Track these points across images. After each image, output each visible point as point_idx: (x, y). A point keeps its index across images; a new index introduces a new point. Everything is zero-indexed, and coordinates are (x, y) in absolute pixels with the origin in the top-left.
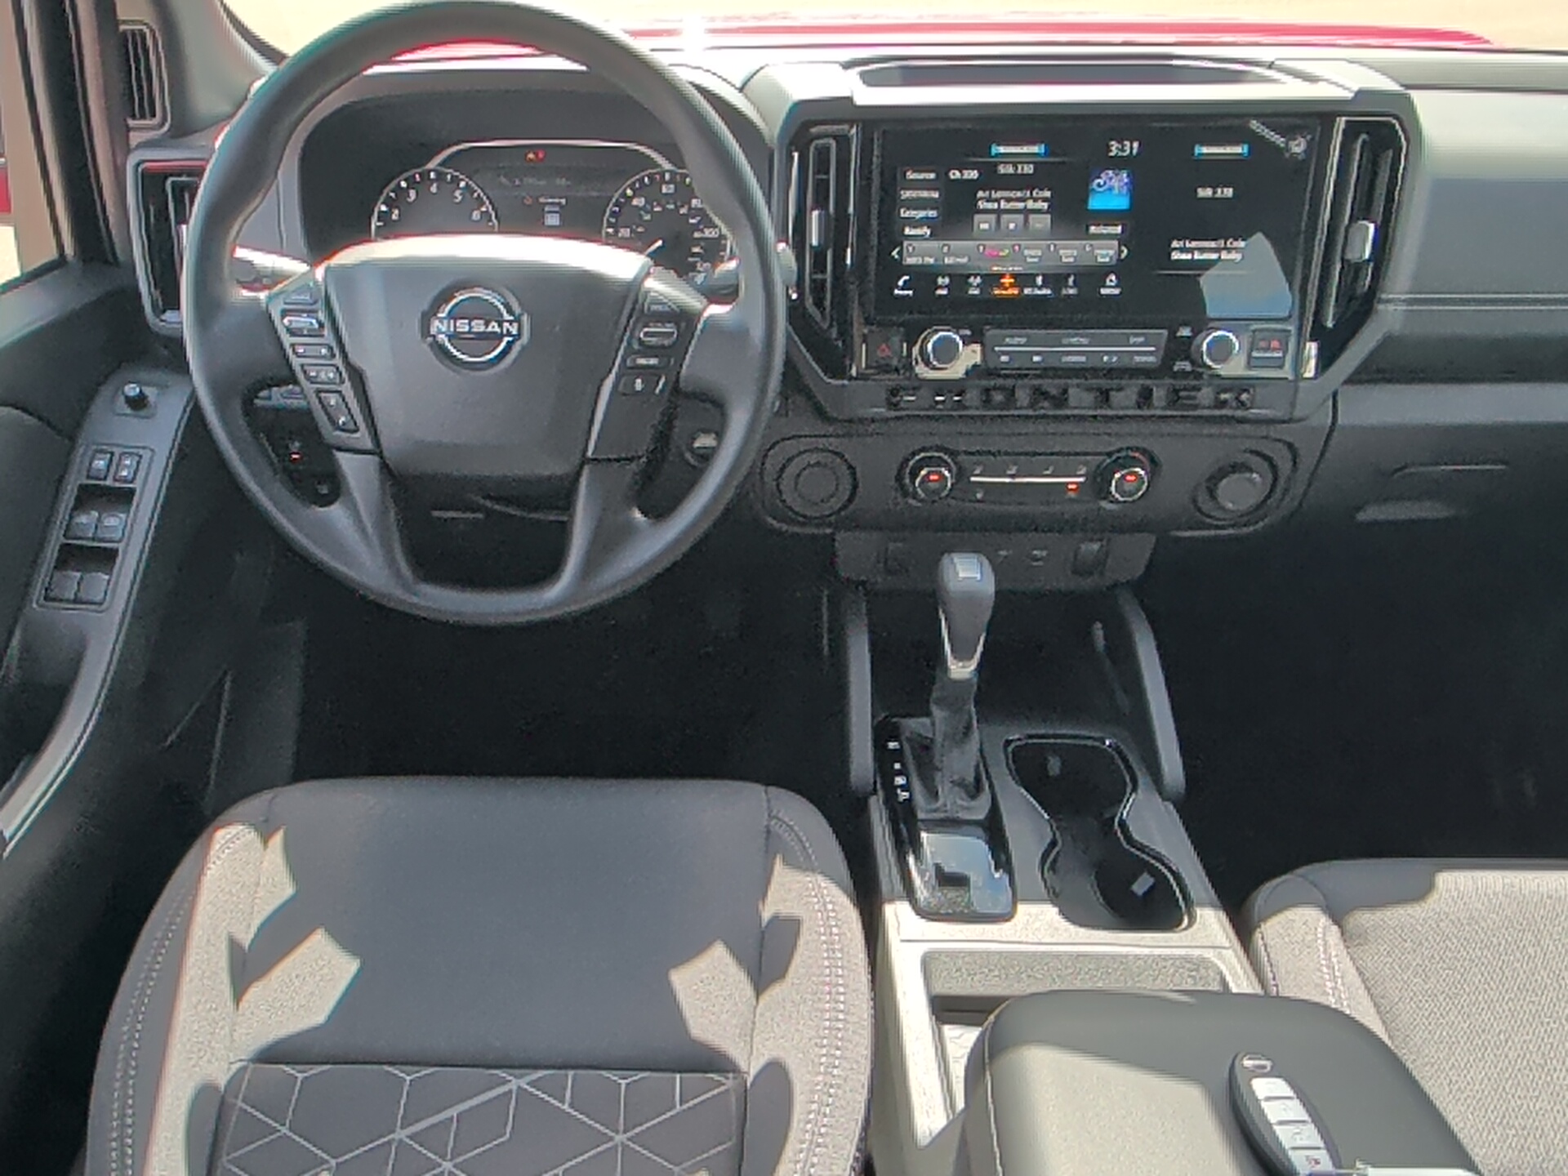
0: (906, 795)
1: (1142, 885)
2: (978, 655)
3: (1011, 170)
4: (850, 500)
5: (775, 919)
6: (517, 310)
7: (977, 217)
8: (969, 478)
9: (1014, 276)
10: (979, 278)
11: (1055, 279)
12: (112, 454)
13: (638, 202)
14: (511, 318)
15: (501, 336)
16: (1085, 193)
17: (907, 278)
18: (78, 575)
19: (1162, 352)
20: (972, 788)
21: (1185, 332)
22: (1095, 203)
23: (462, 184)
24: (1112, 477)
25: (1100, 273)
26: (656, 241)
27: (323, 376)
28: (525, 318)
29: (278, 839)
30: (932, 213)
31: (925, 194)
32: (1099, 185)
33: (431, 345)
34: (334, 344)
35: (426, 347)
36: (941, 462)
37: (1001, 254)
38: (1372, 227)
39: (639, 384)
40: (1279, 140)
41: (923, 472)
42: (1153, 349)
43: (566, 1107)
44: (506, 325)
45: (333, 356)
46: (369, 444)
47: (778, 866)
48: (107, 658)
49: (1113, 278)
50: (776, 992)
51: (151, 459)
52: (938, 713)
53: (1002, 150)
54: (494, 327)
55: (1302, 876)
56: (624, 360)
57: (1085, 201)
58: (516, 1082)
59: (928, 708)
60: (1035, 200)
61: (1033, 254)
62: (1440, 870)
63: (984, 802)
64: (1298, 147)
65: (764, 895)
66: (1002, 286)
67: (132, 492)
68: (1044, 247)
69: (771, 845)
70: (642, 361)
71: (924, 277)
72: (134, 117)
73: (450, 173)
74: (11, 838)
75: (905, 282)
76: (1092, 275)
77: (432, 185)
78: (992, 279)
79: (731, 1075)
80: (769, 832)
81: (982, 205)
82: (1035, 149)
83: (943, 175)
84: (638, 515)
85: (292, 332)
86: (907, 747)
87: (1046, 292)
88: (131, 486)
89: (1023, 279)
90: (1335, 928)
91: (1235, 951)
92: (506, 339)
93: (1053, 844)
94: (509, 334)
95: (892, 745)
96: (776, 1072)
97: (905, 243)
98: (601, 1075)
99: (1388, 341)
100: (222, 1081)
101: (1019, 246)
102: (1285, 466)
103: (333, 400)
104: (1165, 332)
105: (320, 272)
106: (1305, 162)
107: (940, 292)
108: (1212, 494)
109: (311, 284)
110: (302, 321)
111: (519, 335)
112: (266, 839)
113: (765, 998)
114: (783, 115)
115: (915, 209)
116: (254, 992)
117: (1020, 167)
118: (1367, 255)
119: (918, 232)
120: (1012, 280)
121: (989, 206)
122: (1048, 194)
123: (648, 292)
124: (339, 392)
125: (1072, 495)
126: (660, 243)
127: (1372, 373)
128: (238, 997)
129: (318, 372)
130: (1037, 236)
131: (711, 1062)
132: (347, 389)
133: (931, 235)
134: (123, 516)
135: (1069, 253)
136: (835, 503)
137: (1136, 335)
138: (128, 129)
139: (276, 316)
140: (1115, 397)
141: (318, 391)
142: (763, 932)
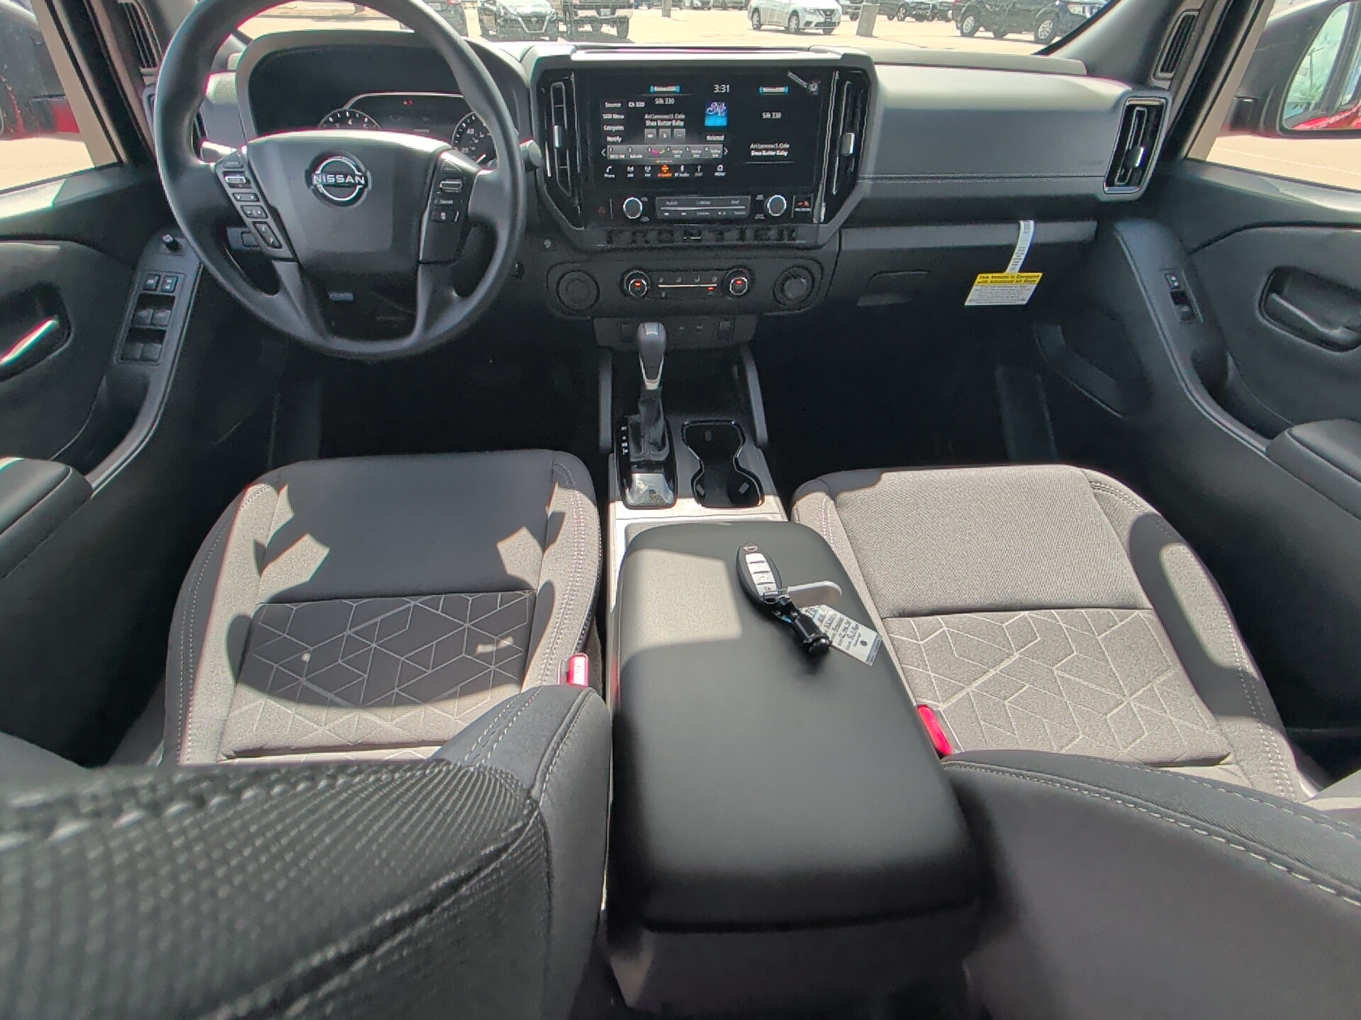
0: (626, 451)
1: (743, 488)
2: (659, 376)
3: (661, 101)
4: (596, 301)
5: (553, 514)
6: (363, 169)
7: (646, 130)
8: (657, 285)
9: (668, 166)
10: (650, 167)
11: (691, 167)
12: (160, 276)
13: (470, 132)
14: (360, 174)
15: (355, 185)
16: (703, 116)
17: (611, 167)
18: (142, 345)
19: (749, 208)
20: (660, 444)
21: (760, 197)
22: (710, 122)
23: (366, 120)
24: (730, 282)
25: (715, 163)
26: (481, 155)
27: (254, 212)
28: (368, 174)
29: (284, 491)
30: (621, 128)
31: (616, 116)
32: (710, 111)
33: (313, 191)
34: (258, 194)
35: (310, 192)
36: (641, 276)
37: (661, 153)
38: (853, 135)
39: (443, 215)
40: (804, 84)
41: (632, 282)
42: (743, 207)
43: (439, 612)
44: (357, 178)
45: (258, 200)
46: (289, 255)
47: (557, 489)
48: (162, 391)
49: (722, 166)
50: (552, 549)
51: (184, 279)
52: (642, 408)
53: (656, 89)
54: (349, 179)
55: (821, 480)
56: (432, 202)
57: (703, 121)
58: (413, 602)
59: (637, 407)
60: (677, 120)
61: (677, 153)
62: (883, 472)
63: (666, 451)
64: (814, 88)
65: (549, 504)
66: (662, 172)
67: (173, 298)
68: (683, 148)
69: (553, 479)
70: (443, 202)
71: (619, 166)
72: (144, 67)
73: (358, 113)
74: (97, 488)
75: (610, 169)
76: (709, 165)
77: (348, 120)
78: (657, 168)
79: (527, 591)
80: (553, 472)
81: (648, 123)
82: (673, 89)
83: (625, 105)
84: (454, 294)
85: (232, 186)
86: (630, 430)
87: (686, 175)
88: (171, 294)
89: (674, 168)
90: (832, 502)
91: (781, 514)
92: (358, 187)
93: (700, 471)
94: (359, 183)
95: (623, 428)
96: (549, 587)
97: (608, 147)
98: (461, 597)
99: (863, 202)
100: (251, 614)
101: (670, 147)
102: (817, 275)
103: (263, 227)
104: (749, 197)
105: (244, 150)
106: (817, 97)
107: (629, 175)
108: (782, 290)
109: (239, 155)
110: (236, 179)
111: (366, 185)
112: (278, 490)
113: (547, 553)
114: (533, 66)
115: (612, 125)
116: (270, 568)
117: (667, 99)
118: (851, 151)
119: (614, 139)
120: (667, 168)
121: (654, 124)
122: (683, 117)
123: (443, 160)
124: (265, 223)
125: (711, 293)
126: (484, 156)
127: (854, 222)
128: (261, 570)
129: (251, 211)
130: (678, 142)
131: (517, 585)
132: (270, 220)
133: (622, 141)
134: (169, 312)
135: (696, 152)
136: (589, 303)
137: (735, 200)
138: (142, 75)
139: (221, 176)
140: (726, 235)
141: (254, 223)
142: (547, 521)
